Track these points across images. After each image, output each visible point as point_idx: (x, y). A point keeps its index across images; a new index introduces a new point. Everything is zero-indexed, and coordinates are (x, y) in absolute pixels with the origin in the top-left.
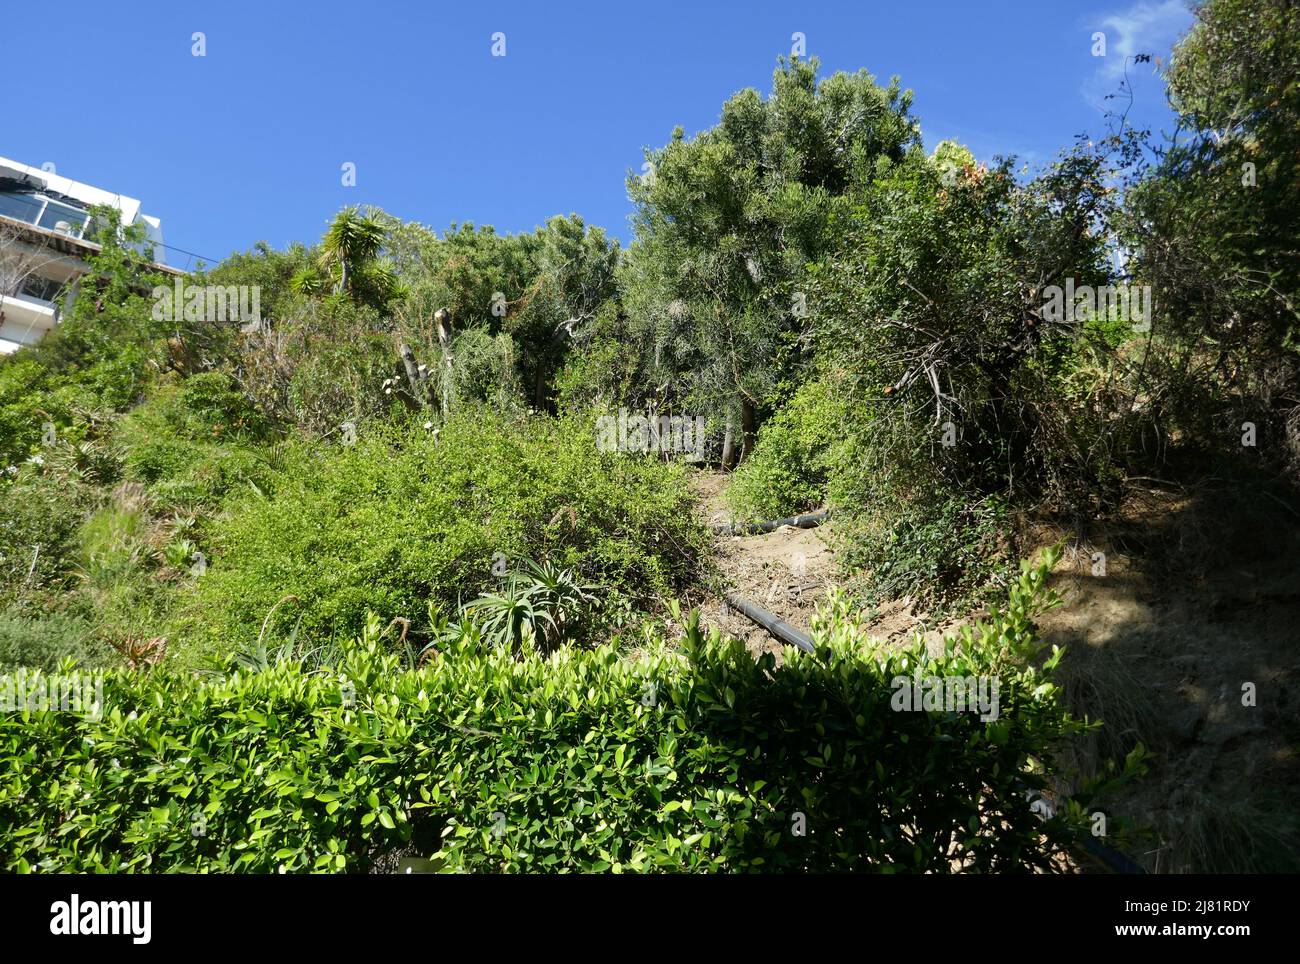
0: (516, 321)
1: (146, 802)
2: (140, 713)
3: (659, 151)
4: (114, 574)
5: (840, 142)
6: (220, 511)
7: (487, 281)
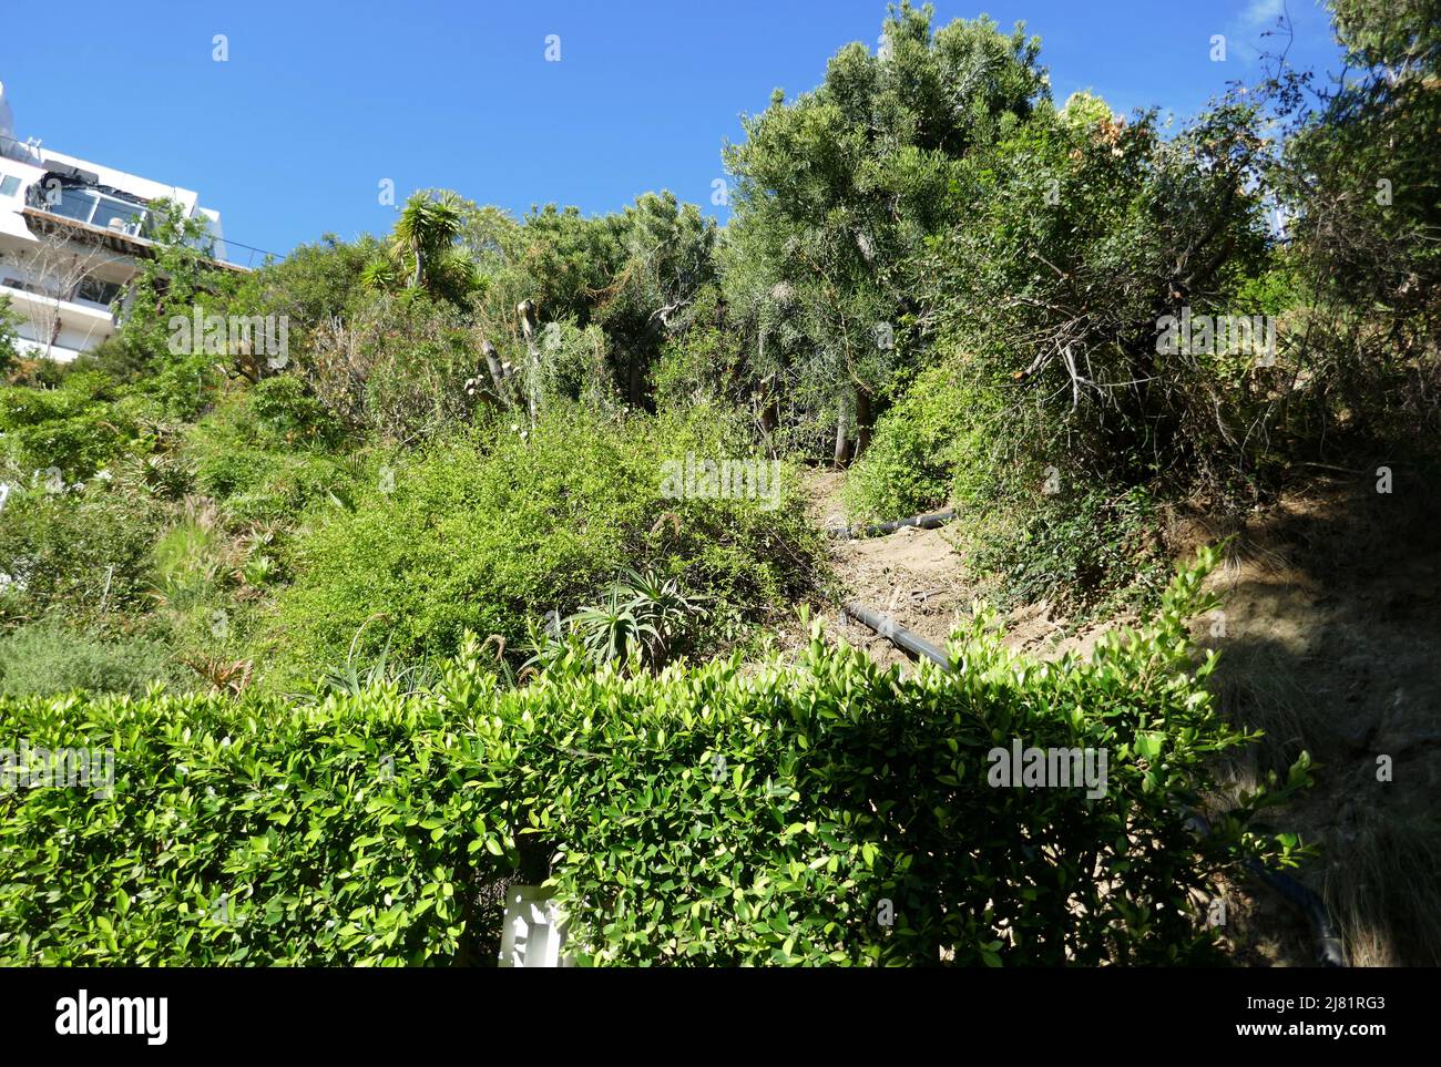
0: (605, 310)
1: (244, 830)
2: (233, 739)
3: (757, 117)
4: (192, 594)
5: (960, 99)
6: (298, 525)
7: (573, 268)
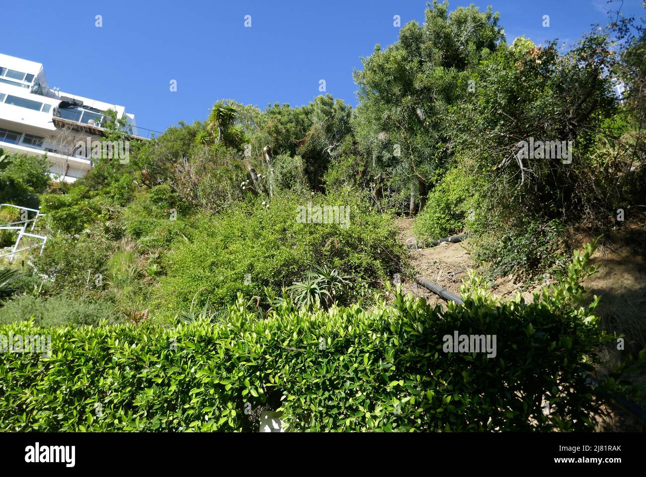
0: (302, 149)
1: (143, 386)
2: (137, 344)
3: (368, 58)
4: (124, 282)
5: (462, 43)
6: (170, 249)
7: (288, 131)
